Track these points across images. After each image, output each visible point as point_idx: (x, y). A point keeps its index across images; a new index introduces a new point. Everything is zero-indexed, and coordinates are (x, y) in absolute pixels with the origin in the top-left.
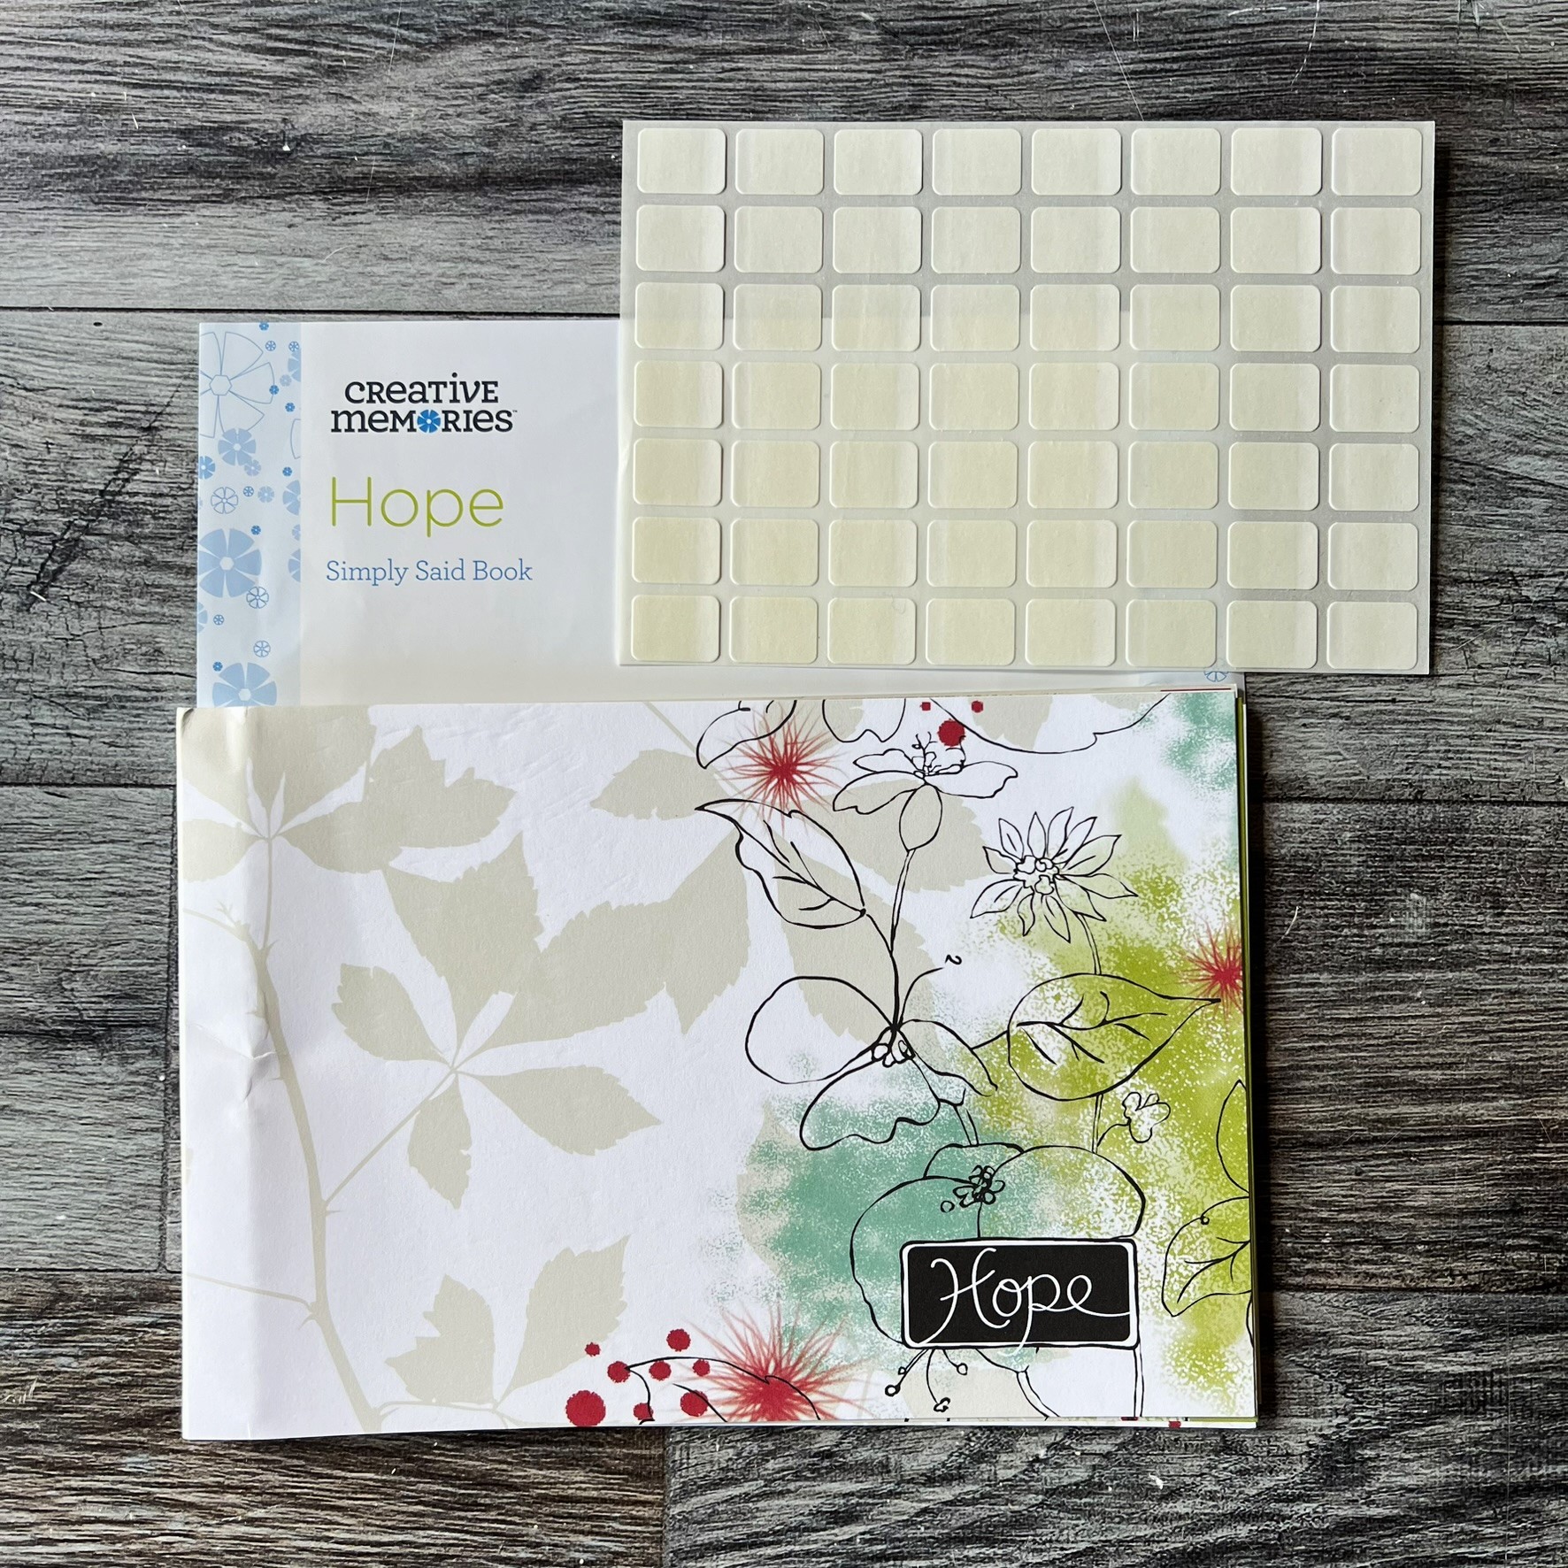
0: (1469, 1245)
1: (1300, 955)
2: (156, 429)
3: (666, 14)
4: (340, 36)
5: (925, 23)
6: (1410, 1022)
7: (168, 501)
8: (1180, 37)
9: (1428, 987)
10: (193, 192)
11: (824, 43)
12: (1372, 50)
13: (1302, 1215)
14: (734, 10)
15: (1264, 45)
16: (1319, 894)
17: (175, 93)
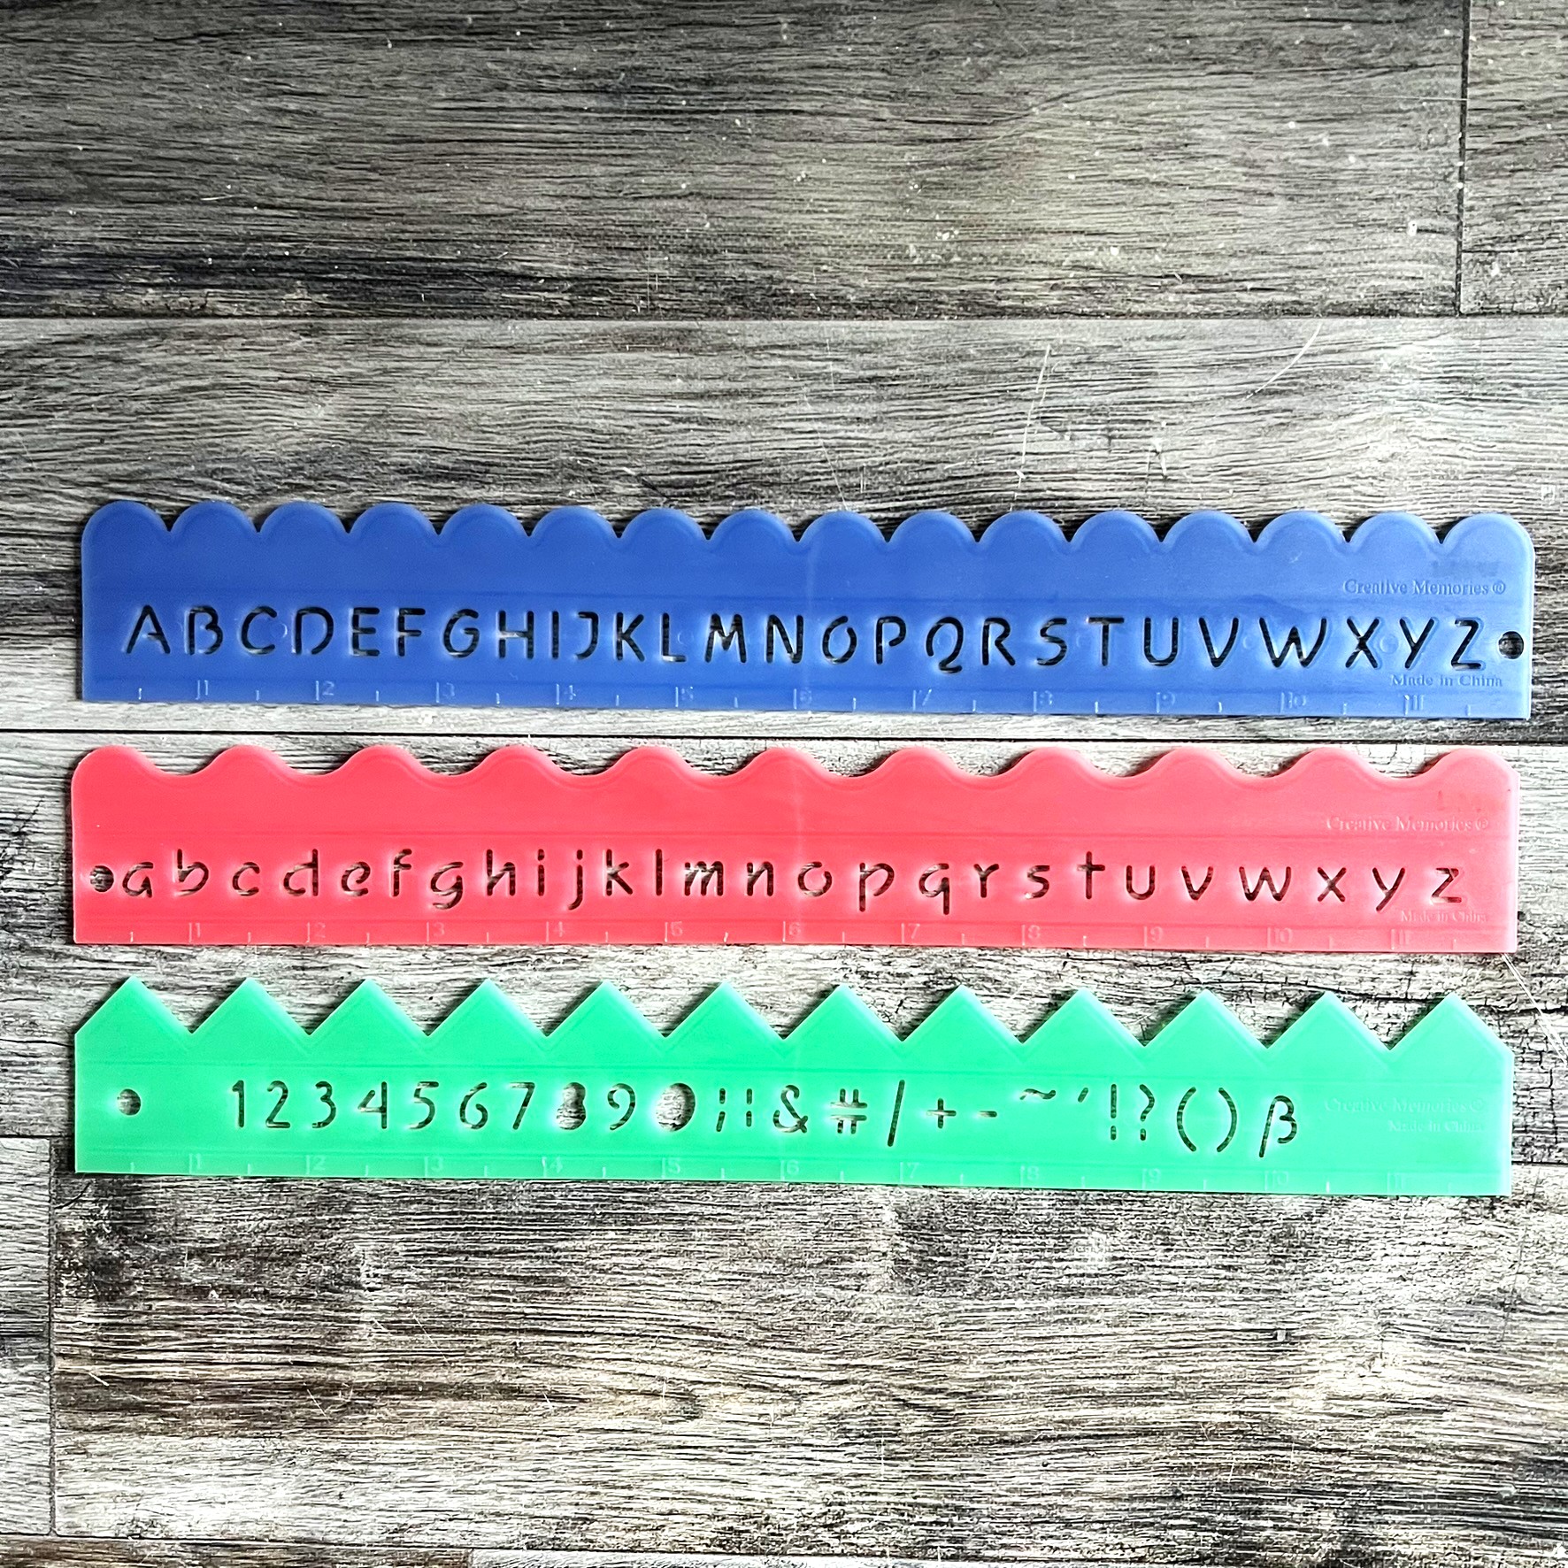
0: (1137, 1524)
1: (998, 1284)
2: (25, 834)
3: (453, 469)
4: (171, 489)
5: (680, 477)
6: (1091, 1339)
7: (37, 896)
8: (902, 489)
9: (1106, 1310)
10: (51, 627)
11: (592, 495)
12: (1071, 499)
13: (998, 1500)
14: (513, 465)
15: (975, 496)
16: (1015, 1232)
17: (32, 541)
